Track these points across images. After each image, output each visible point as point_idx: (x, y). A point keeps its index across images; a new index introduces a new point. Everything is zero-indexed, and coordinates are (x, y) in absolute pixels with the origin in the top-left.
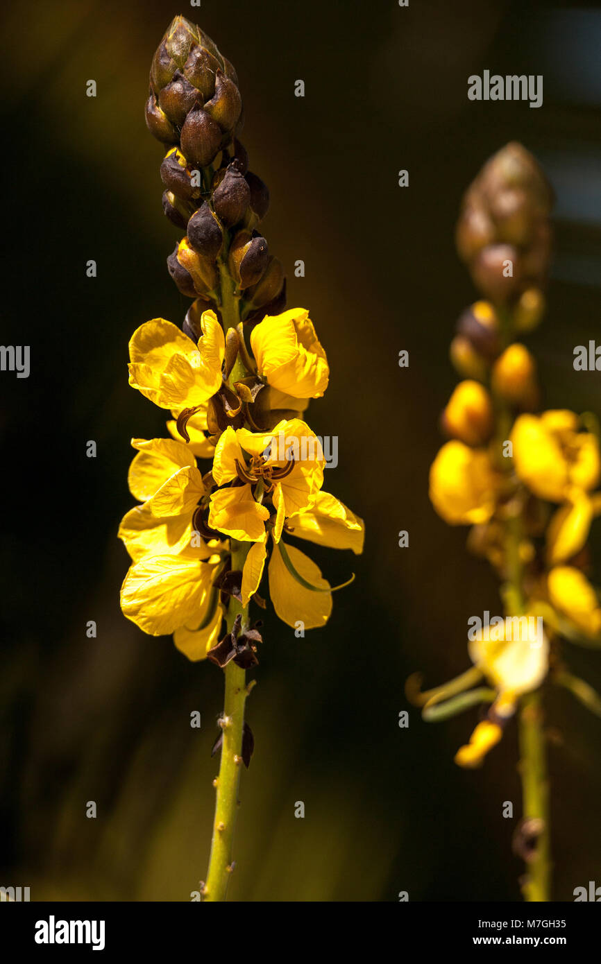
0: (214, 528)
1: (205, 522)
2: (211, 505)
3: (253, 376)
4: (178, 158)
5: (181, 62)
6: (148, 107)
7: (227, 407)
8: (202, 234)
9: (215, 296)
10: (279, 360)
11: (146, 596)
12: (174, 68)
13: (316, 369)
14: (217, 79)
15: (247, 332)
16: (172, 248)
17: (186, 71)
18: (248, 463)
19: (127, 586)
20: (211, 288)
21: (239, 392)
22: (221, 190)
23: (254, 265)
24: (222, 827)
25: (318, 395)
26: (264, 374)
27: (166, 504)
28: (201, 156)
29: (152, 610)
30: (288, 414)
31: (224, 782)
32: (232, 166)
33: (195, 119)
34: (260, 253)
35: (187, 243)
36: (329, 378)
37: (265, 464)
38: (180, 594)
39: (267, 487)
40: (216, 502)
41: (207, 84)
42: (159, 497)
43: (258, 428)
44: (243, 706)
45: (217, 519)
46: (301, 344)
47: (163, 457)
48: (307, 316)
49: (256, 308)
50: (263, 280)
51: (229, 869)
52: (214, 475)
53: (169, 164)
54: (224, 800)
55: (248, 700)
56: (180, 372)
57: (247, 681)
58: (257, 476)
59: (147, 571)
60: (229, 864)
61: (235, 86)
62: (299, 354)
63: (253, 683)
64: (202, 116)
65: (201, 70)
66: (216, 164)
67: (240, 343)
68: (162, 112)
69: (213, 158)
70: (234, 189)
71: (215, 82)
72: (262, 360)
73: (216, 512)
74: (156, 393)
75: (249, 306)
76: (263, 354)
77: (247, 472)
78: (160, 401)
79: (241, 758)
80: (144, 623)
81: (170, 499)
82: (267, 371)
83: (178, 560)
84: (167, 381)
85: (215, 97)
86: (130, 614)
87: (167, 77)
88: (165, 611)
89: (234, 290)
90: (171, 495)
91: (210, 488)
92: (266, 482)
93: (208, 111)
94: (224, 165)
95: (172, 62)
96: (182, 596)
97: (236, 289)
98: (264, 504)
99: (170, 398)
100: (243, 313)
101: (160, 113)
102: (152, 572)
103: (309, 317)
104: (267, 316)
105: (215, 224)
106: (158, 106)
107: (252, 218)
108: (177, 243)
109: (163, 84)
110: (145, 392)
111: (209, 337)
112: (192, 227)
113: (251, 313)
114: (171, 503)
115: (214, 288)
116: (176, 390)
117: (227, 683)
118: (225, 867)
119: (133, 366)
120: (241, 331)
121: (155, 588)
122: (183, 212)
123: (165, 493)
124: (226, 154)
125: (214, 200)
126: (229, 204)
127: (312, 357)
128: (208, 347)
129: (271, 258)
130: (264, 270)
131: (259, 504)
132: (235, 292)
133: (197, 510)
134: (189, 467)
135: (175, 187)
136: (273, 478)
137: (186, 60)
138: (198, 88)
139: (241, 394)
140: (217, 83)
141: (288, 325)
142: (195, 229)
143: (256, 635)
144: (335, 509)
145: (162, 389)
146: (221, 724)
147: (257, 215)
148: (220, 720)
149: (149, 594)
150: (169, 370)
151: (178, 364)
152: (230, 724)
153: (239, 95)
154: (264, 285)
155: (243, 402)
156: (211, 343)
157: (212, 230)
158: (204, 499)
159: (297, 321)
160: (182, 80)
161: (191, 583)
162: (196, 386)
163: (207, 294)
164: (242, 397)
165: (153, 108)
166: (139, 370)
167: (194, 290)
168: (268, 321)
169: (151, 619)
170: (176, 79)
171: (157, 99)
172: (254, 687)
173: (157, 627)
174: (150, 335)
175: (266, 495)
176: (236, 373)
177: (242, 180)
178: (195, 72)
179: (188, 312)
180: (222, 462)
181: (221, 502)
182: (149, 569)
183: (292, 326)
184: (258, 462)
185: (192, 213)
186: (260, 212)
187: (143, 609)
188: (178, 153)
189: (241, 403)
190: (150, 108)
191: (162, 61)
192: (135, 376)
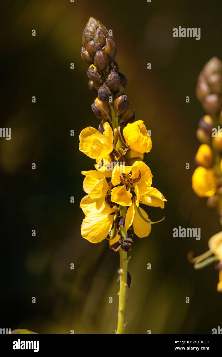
0: (113, 202)
1: (110, 200)
2: (112, 193)
3: (124, 145)
4: (93, 68)
5: (93, 33)
6: (82, 50)
7: (115, 157)
8: (103, 95)
9: (109, 118)
10: (134, 139)
11: (90, 229)
12: (91, 36)
13: (147, 142)
14: (106, 39)
15: (122, 130)
16: (93, 101)
17: (95, 37)
18: (124, 177)
19: (83, 226)
20: (108, 115)
21: (120, 151)
22: (110, 78)
23: (123, 105)
24: (122, 310)
25: (148, 151)
26: (128, 145)
27: (95, 194)
28: (102, 67)
29: (93, 234)
30: (137, 159)
31: (121, 293)
32: (113, 70)
33: (99, 54)
34: (125, 101)
35: (98, 99)
36: (152, 145)
37: (130, 177)
38: (102, 227)
39: (131, 186)
40: (113, 192)
41: (103, 41)
42: (92, 191)
43: (127, 165)
44: (127, 265)
45: (114, 199)
46: (141, 133)
47: (93, 177)
48: (143, 123)
49: (124, 121)
50: (126, 111)
51: (125, 325)
52: (112, 182)
53: (90, 70)
54: (122, 300)
55: (129, 263)
56: (97, 145)
57: (128, 256)
58: (128, 182)
59: (89, 220)
60: (125, 323)
61: (113, 41)
62: (141, 136)
63: (130, 257)
64: (101, 53)
65: (100, 36)
66: (107, 70)
67: (119, 134)
68: (87, 52)
69: (106, 68)
70: (114, 78)
71: (105, 40)
72: (127, 139)
73: (114, 196)
74: (89, 153)
75: (122, 121)
76: (128, 137)
77: (124, 180)
78: (91, 156)
79: (127, 284)
80: (91, 239)
81: (96, 192)
82: (130, 143)
83: (101, 215)
84: (93, 148)
85: (106, 45)
86: (85, 236)
87: (88, 39)
88: (97, 234)
89: (116, 115)
90: (96, 190)
91: (111, 188)
92: (131, 184)
93: (103, 51)
94: (110, 70)
95: (90, 34)
96: (103, 228)
97: (117, 114)
98: (131, 192)
99: (94, 154)
100: (120, 123)
101: (86, 53)
102: (91, 220)
103: (144, 124)
104: (128, 123)
105: (108, 91)
106: (86, 50)
107: (121, 89)
108: (95, 99)
109: (87, 42)
110: (85, 152)
111: (107, 132)
112: (99, 92)
113: (123, 123)
114: (97, 193)
115: (109, 114)
116: (96, 152)
117: (121, 257)
118: (123, 324)
119: (81, 144)
120: (119, 130)
121: (92, 226)
122: (96, 88)
123: (94, 190)
124: (110, 66)
125: (107, 83)
126: (112, 84)
127: (145, 138)
128: (107, 135)
129: (129, 103)
130: (126, 107)
131: (129, 192)
132: (116, 116)
133: (107, 195)
134: (103, 180)
135: (93, 79)
136: (134, 182)
137: (95, 33)
138: (100, 42)
139: (120, 152)
140: (106, 40)
141: (136, 126)
142: (101, 93)
143: (130, 240)
144: (158, 194)
145: (91, 152)
146: (119, 272)
147: (123, 87)
148: (119, 271)
149: (91, 229)
150: (93, 145)
151: (96, 142)
152: (123, 272)
153: (114, 44)
154: (127, 113)
155: (121, 155)
156: (108, 134)
157: (107, 93)
158: (109, 191)
159: (139, 125)
160: (94, 40)
161: (106, 223)
162: (104, 150)
163: (107, 117)
164: (121, 153)
165: (84, 51)
166: (83, 145)
167: (101, 116)
168: (129, 125)
169: (92, 237)
170: (92, 40)
171: (85, 48)
172: (131, 258)
173: (95, 240)
174: (87, 133)
175: (131, 188)
176: (118, 145)
177: (117, 75)
178: (98, 37)
179: (100, 124)
180: (115, 177)
181: (115, 192)
182: (90, 219)
183: (138, 127)
184: (128, 177)
185: (100, 88)
186: (124, 86)
187: (89, 234)
188: (94, 66)
189: (120, 155)
190: (83, 51)
191: (86, 34)
192: (81, 147)
